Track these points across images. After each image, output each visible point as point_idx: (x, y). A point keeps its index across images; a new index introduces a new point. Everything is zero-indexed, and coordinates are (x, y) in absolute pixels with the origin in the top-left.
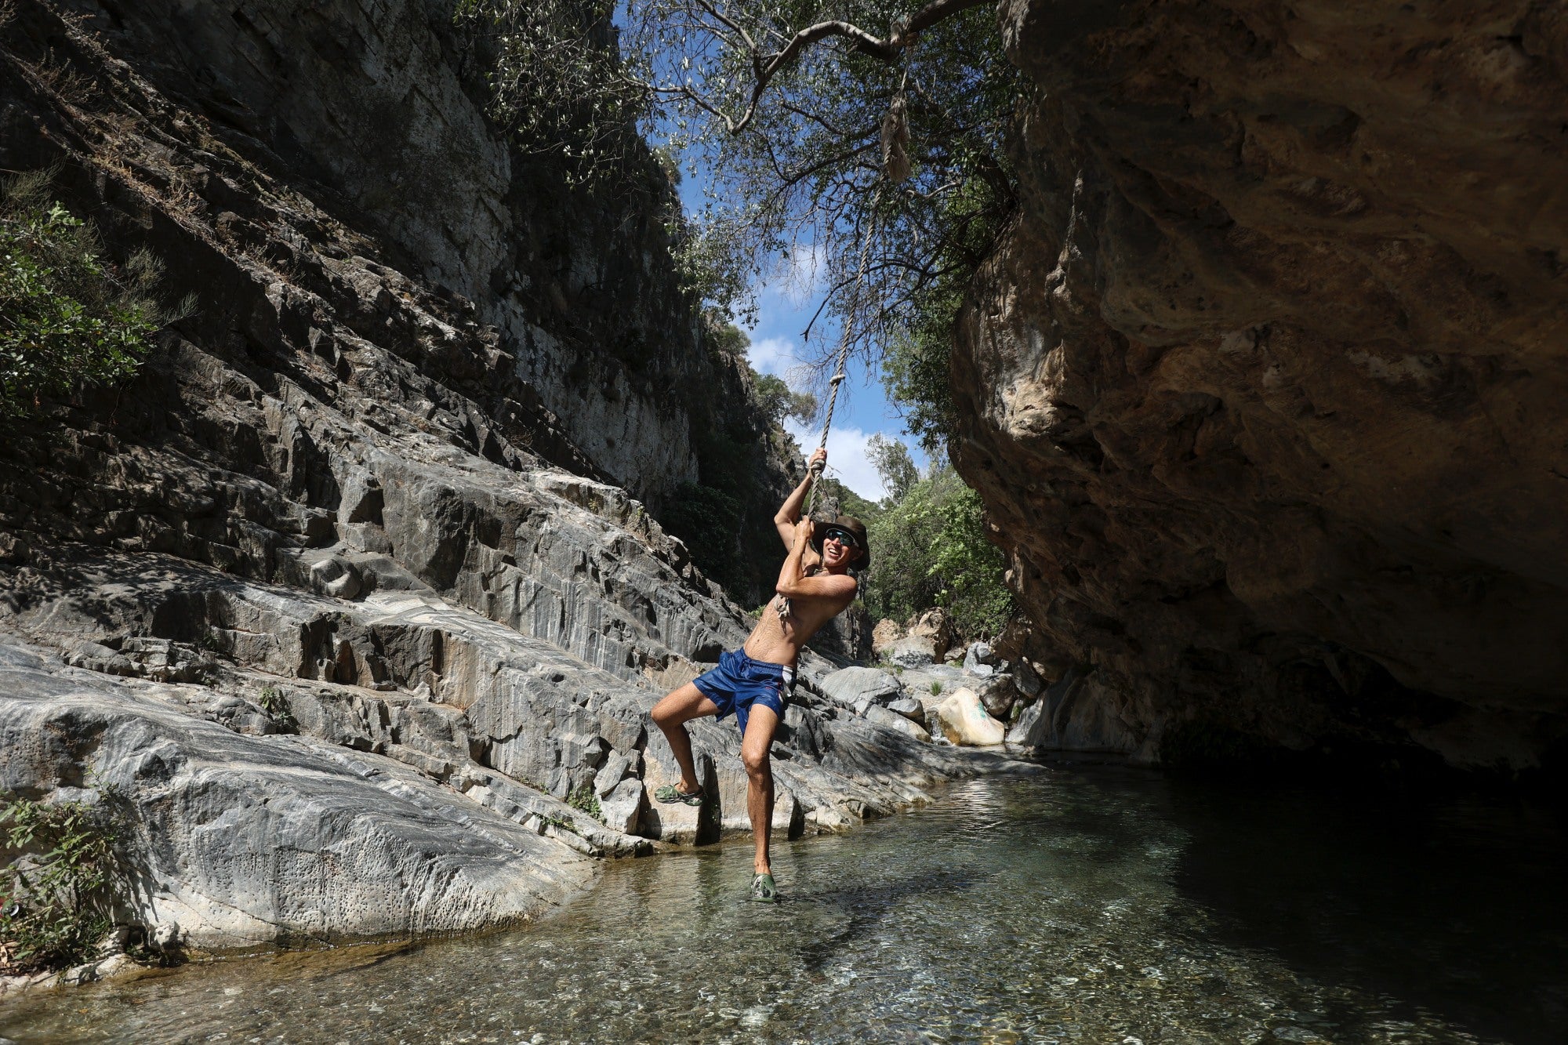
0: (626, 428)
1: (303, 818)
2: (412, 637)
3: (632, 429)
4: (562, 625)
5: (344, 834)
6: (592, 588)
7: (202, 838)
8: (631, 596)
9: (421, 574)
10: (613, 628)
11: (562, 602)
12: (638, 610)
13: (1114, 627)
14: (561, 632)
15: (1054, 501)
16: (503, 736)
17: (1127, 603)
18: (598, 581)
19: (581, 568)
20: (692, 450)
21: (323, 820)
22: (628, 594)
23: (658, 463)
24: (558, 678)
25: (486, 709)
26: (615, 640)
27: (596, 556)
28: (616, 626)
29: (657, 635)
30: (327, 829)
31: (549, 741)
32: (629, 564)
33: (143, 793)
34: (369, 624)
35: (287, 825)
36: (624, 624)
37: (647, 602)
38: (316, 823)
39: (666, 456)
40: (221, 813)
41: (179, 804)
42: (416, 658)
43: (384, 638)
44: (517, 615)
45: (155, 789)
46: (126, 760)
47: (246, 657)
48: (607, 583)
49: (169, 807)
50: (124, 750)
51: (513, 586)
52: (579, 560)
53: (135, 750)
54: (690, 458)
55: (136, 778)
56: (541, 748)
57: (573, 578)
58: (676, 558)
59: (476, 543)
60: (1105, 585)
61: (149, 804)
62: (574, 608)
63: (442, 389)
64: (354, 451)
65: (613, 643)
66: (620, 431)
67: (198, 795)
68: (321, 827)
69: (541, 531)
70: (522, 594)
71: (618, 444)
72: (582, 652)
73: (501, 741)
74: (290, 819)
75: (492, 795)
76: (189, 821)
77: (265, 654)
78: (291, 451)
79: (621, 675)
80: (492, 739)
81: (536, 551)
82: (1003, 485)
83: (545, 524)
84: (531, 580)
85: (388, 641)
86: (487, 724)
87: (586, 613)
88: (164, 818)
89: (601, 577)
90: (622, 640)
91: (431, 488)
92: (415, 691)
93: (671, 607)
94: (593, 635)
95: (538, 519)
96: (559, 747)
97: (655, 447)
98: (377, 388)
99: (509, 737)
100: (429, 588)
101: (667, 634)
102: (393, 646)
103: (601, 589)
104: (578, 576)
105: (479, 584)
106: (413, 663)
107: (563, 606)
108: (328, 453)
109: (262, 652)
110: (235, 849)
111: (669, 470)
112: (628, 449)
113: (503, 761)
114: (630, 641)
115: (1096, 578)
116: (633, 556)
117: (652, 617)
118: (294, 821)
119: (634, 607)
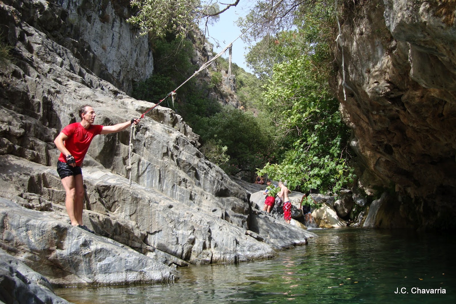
0: (113, 39)
1: (133, 260)
2: (113, 190)
3: (116, 39)
4: (160, 181)
5: (146, 266)
6: (171, 163)
7: (102, 266)
8: (188, 166)
9: (96, 158)
10: (183, 183)
11: (159, 170)
12: (190, 173)
13: (407, 174)
14: (159, 184)
15: (383, 118)
16: (153, 231)
17: (414, 164)
18: (173, 160)
19: (166, 154)
20: (150, 51)
21: (139, 261)
22: (186, 165)
23: (131, 60)
24: (171, 207)
25: (145, 220)
26: (183, 188)
27: (172, 148)
28: (184, 181)
29: (199, 184)
30: (141, 264)
31: (174, 233)
32: (183, 150)
33: (83, 251)
34: (95, 184)
35: (128, 262)
36: (187, 180)
37: (194, 169)
38: (137, 262)
39: (135, 55)
40: (105, 258)
41: (93, 255)
42: (114, 199)
43: (102, 190)
44: (138, 176)
45: (86, 250)
46: (75, 240)
47: (57, 200)
48: (177, 161)
49: (91, 256)
50: (74, 237)
51: (137, 163)
52: (165, 150)
53: (78, 237)
54: (149, 55)
55: (81, 246)
56: (170, 236)
57: (162, 158)
58: (199, 144)
59: (119, 143)
60: (405, 156)
61: (85, 255)
62: (165, 173)
63: (56, 46)
64: (60, 99)
65: (182, 189)
66: (109, 40)
67: (99, 252)
68: (139, 263)
69: (146, 136)
70: (140, 166)
71: (108, 49)
72: (169, 193)
73: (152, 234)
74: (129, 261)
75: (156, 256)
76: (96, 261)
77: (64, 199)
78: (41, 103)
79: (187, 204)
80: (148, 233)
81: (145, 146)
82: (359, 106)
83: (147, 132)
84: (144, 160)
85: (103, 192)
86: (146, 226)
87: (170, 175)
88: (89, 260)
89: (174, 158)
90: (186, 188)
91: (100, 118)
92: (115, 212)
93: (205, 171)
94: (174, 185)
95: (144, 130)
96: (177, 236)
97: (129, 49)
98: (45, 56)
99: (155, 232)
100: (101, 165)
101: (204, 184)
102: (105, 194)
103: (175, 164)
104: (164, 157)
105: (122, 162)
106: (113, 201)
107: (160, 172)
108: (52, 101)
109: (64, 198)
110: (112, 270)
111: (137, 64)
112: (114, 52)
113: (153, 242)
114: (190, 188)
115: (401, 152)
116: (184, 145)
117: (197, 176)
118: (130, 261)
119: (189, 171)
